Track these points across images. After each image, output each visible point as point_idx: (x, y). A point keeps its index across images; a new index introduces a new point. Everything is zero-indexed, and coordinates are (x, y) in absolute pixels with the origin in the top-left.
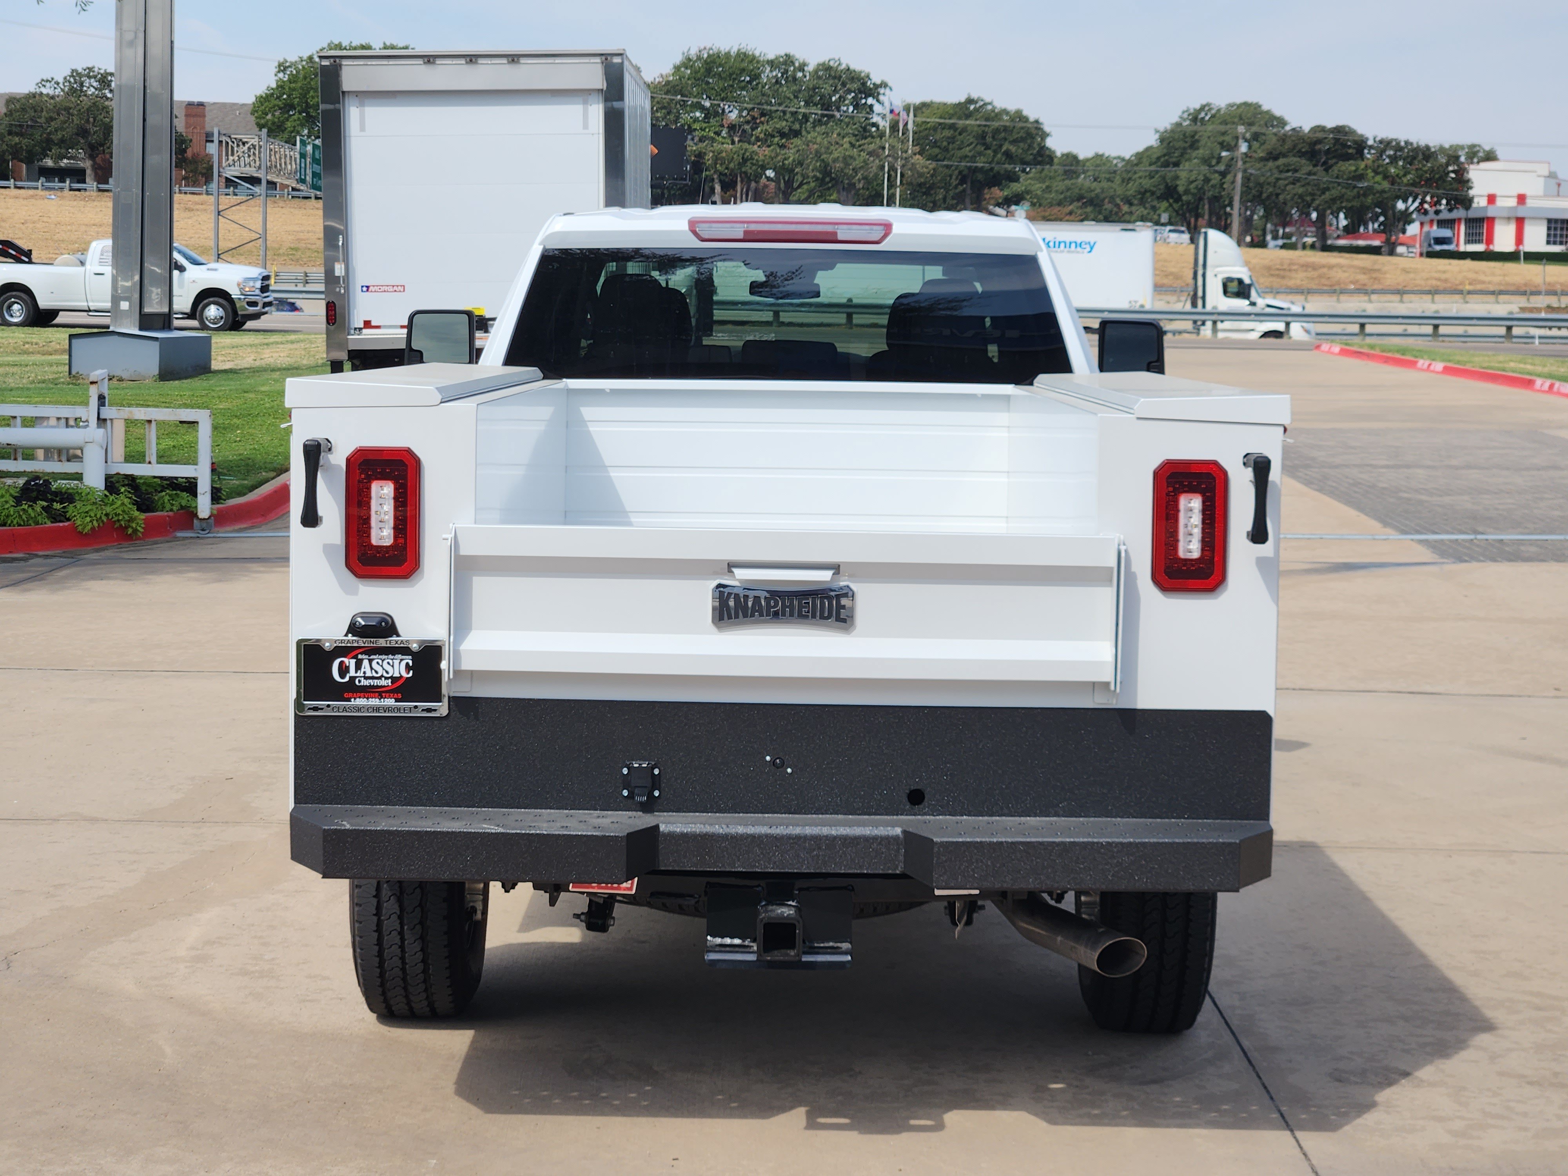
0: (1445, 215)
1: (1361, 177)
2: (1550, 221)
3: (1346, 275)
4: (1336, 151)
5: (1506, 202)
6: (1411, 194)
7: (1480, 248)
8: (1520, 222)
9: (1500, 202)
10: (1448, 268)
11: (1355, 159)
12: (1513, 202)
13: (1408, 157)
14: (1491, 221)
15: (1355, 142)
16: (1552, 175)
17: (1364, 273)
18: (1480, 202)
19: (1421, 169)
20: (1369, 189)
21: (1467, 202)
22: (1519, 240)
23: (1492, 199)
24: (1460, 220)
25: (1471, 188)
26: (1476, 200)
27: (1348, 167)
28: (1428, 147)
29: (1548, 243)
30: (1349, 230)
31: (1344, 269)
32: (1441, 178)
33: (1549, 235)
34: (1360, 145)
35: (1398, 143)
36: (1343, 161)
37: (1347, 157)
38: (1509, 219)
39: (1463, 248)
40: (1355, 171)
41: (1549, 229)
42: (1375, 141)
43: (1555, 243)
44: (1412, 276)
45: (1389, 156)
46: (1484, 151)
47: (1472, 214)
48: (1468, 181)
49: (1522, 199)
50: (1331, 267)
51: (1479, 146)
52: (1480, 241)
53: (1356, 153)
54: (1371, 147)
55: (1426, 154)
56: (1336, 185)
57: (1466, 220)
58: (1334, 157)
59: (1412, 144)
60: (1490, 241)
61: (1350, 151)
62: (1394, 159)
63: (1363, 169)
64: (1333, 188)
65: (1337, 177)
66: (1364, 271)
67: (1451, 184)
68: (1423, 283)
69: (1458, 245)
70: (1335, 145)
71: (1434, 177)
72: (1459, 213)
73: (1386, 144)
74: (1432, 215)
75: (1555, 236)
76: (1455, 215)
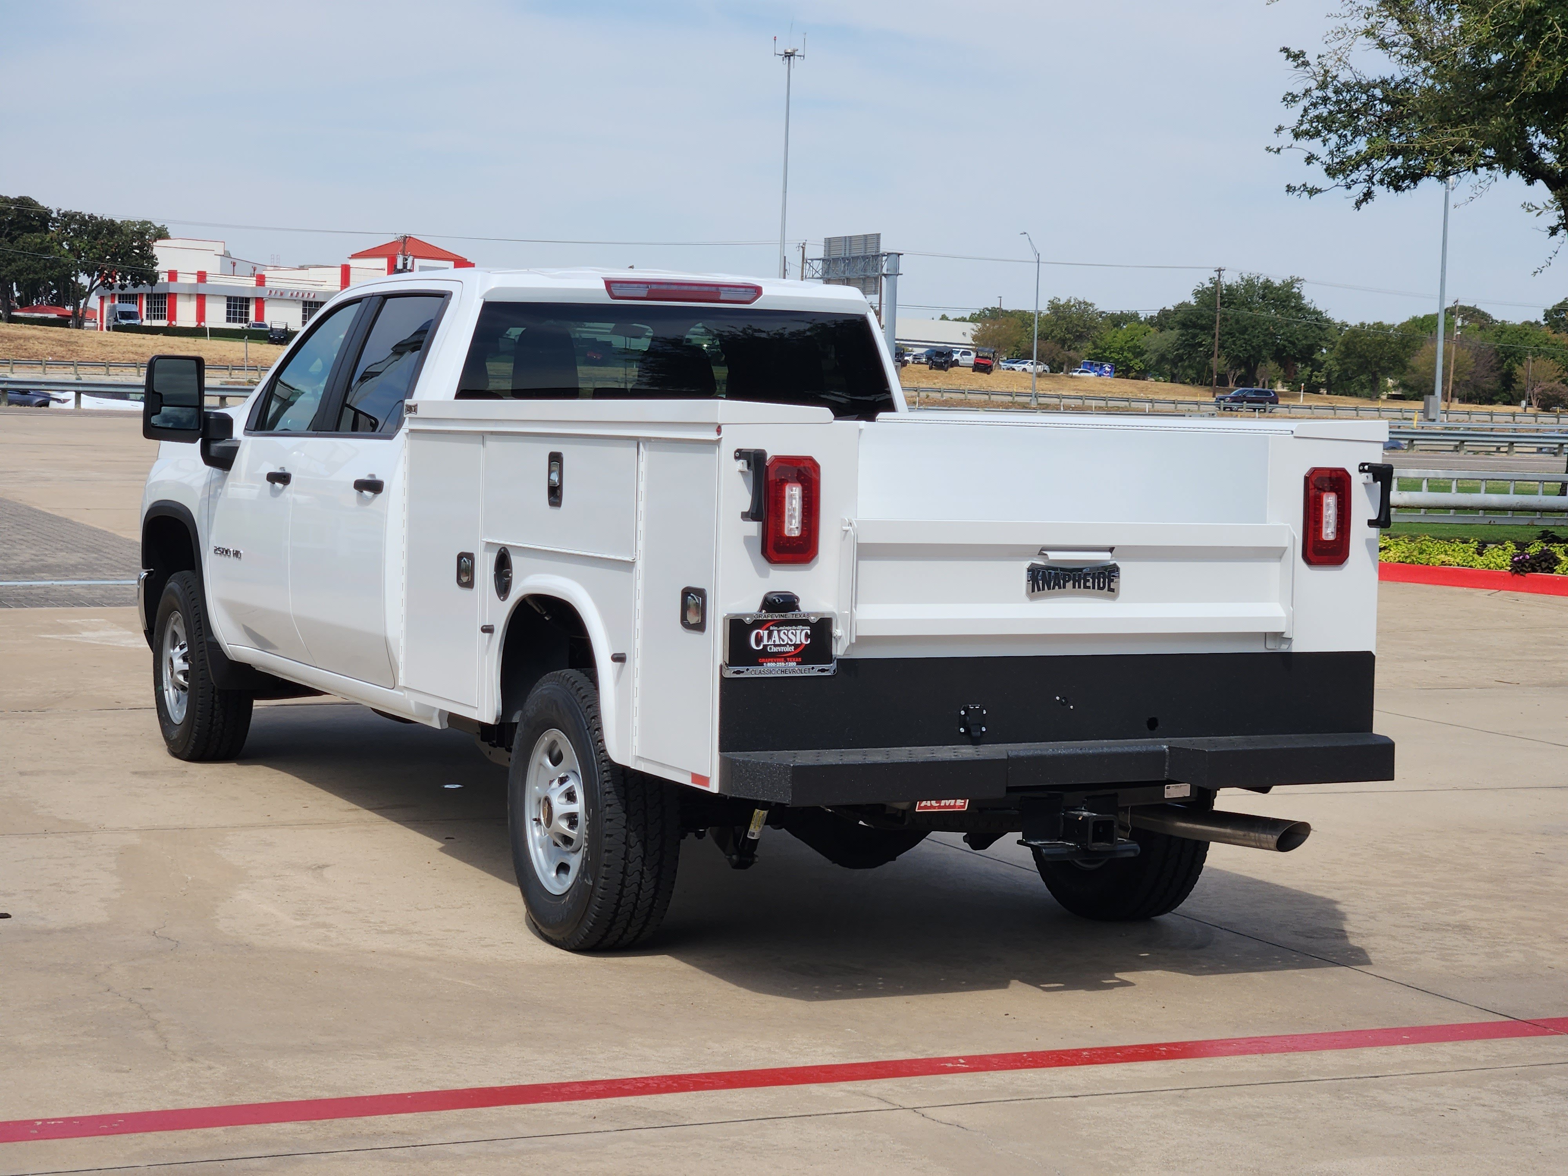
0: (130, 290)
1: (46, 250)
2: (229, 299)
3: (43, 346)
4: (19, 222)
5: (187, 279)
6: (96, 269)
7: (163, 323)
8: (201, 299)
9: (181, 279)
10: (142, 341)
11: (40, 232)
12: (193, 280)
13: (93, 231)
14: (173, 296)
15: (39, 214)
16: (226, 255)
17: (61, 346)
18: (164, 278)
19: (106, 244)
20: (56, 261)
21: (153, 278)
22: (201, 315)
23: (173, 275)
24: (141, 295)
25: (156, 264)
26: (160, 276)
27: (35, 239)
28: (112, 222)
29: (228, 320)
30: (24, 303)
31: (40, 341)
32: (126, 253)
33: (228, 313)
34: (44, 216)
35: (83, 217)
36: (28, 233)
37: (32, 230)
38: (190, 295)
39: (147, 323)
40: (41, 243)
41: (229, 306)
42: (58, 214)
43: (235, 321)
44: (109, 349)
45: (74, 230)
46: (155, 228)
47: (157, 290)
48: (153, 257)
49: (202, 276)
50: (27, 339)
51: (150, 223)
52: (162, 317)
53: (41, 226)
54: (55, 220)
55: (111, 228)
56: (22, 256)
57: (148, 295)
58: (18, 229)
59: (96, 218)
60: (172, 317)
61: (34, 223)
62: (78, 234)
63: (48, 242)
64: (19, 259)
65: (22, 249)
66: (61, 343)
67: (137, 260)
68: (120, 356)
69: (142, 320)
70: (18, 216)
71: (119, 251)
72: (144, 288)
73: (69, 218)
74: (117, 291)
75: (235, 313)
76: (140, 289)
